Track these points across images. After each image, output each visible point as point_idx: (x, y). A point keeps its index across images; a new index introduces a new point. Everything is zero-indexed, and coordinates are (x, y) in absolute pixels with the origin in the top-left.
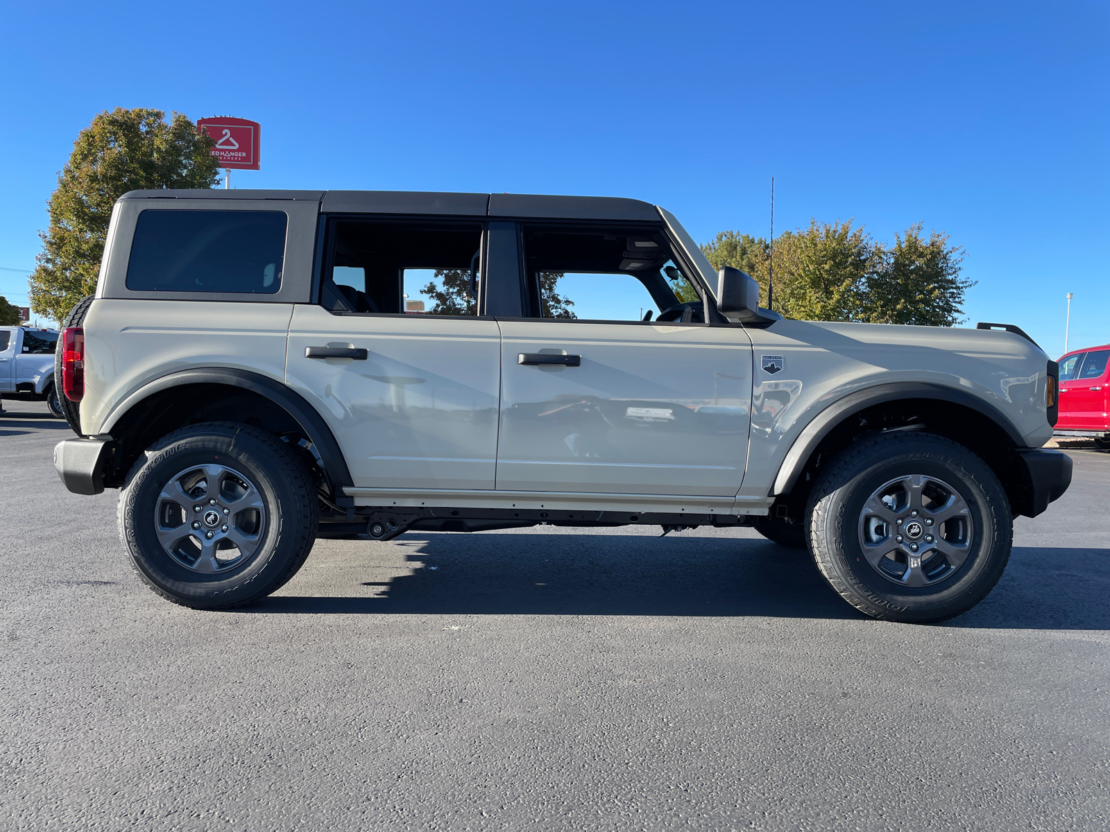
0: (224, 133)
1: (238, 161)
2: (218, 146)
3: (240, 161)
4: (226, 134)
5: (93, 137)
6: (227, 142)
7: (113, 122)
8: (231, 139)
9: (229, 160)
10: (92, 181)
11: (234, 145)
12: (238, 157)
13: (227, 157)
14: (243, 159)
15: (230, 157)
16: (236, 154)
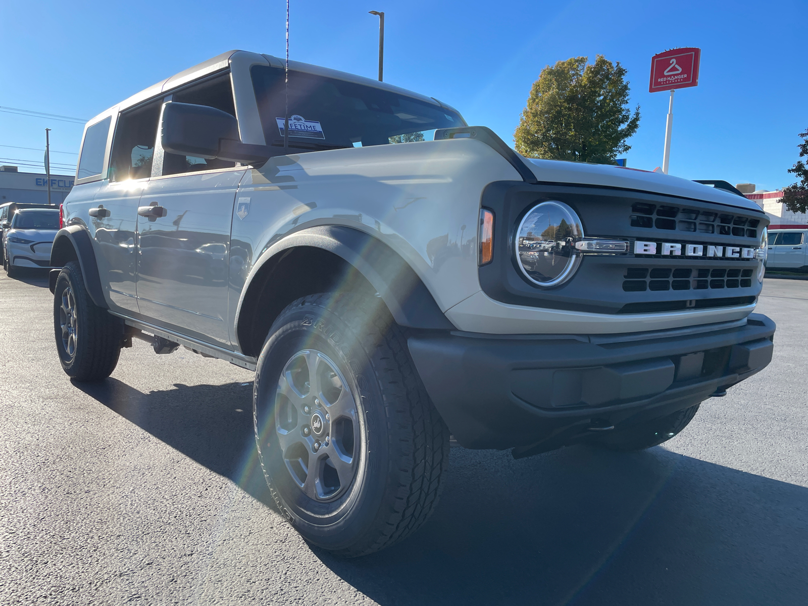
0: (671, 62)
1: (681, 82)
2: (666, 73)
3: (682, 82)
4: (673, 62)
5: (539, 86)
6: (674, 69)
7: (551, 73)
8: (677, 66)
9: (673, 83)
10: (534, 116)
11: (678, 70)
12: (680, 79)
13: (672, 81)
14: (685, 79)
15: (675, 80)
16: (679, 77)
